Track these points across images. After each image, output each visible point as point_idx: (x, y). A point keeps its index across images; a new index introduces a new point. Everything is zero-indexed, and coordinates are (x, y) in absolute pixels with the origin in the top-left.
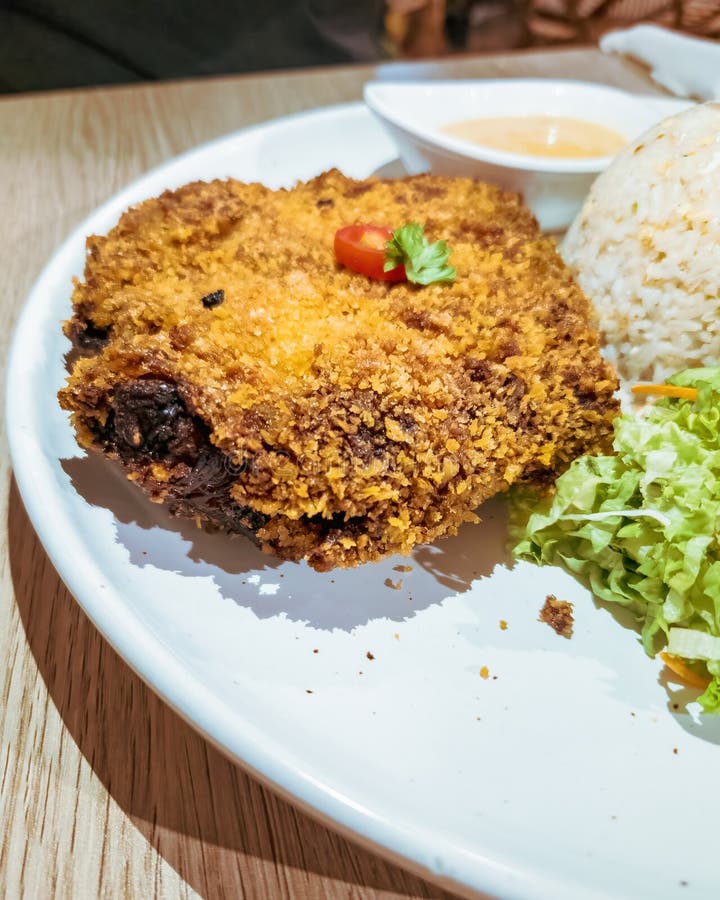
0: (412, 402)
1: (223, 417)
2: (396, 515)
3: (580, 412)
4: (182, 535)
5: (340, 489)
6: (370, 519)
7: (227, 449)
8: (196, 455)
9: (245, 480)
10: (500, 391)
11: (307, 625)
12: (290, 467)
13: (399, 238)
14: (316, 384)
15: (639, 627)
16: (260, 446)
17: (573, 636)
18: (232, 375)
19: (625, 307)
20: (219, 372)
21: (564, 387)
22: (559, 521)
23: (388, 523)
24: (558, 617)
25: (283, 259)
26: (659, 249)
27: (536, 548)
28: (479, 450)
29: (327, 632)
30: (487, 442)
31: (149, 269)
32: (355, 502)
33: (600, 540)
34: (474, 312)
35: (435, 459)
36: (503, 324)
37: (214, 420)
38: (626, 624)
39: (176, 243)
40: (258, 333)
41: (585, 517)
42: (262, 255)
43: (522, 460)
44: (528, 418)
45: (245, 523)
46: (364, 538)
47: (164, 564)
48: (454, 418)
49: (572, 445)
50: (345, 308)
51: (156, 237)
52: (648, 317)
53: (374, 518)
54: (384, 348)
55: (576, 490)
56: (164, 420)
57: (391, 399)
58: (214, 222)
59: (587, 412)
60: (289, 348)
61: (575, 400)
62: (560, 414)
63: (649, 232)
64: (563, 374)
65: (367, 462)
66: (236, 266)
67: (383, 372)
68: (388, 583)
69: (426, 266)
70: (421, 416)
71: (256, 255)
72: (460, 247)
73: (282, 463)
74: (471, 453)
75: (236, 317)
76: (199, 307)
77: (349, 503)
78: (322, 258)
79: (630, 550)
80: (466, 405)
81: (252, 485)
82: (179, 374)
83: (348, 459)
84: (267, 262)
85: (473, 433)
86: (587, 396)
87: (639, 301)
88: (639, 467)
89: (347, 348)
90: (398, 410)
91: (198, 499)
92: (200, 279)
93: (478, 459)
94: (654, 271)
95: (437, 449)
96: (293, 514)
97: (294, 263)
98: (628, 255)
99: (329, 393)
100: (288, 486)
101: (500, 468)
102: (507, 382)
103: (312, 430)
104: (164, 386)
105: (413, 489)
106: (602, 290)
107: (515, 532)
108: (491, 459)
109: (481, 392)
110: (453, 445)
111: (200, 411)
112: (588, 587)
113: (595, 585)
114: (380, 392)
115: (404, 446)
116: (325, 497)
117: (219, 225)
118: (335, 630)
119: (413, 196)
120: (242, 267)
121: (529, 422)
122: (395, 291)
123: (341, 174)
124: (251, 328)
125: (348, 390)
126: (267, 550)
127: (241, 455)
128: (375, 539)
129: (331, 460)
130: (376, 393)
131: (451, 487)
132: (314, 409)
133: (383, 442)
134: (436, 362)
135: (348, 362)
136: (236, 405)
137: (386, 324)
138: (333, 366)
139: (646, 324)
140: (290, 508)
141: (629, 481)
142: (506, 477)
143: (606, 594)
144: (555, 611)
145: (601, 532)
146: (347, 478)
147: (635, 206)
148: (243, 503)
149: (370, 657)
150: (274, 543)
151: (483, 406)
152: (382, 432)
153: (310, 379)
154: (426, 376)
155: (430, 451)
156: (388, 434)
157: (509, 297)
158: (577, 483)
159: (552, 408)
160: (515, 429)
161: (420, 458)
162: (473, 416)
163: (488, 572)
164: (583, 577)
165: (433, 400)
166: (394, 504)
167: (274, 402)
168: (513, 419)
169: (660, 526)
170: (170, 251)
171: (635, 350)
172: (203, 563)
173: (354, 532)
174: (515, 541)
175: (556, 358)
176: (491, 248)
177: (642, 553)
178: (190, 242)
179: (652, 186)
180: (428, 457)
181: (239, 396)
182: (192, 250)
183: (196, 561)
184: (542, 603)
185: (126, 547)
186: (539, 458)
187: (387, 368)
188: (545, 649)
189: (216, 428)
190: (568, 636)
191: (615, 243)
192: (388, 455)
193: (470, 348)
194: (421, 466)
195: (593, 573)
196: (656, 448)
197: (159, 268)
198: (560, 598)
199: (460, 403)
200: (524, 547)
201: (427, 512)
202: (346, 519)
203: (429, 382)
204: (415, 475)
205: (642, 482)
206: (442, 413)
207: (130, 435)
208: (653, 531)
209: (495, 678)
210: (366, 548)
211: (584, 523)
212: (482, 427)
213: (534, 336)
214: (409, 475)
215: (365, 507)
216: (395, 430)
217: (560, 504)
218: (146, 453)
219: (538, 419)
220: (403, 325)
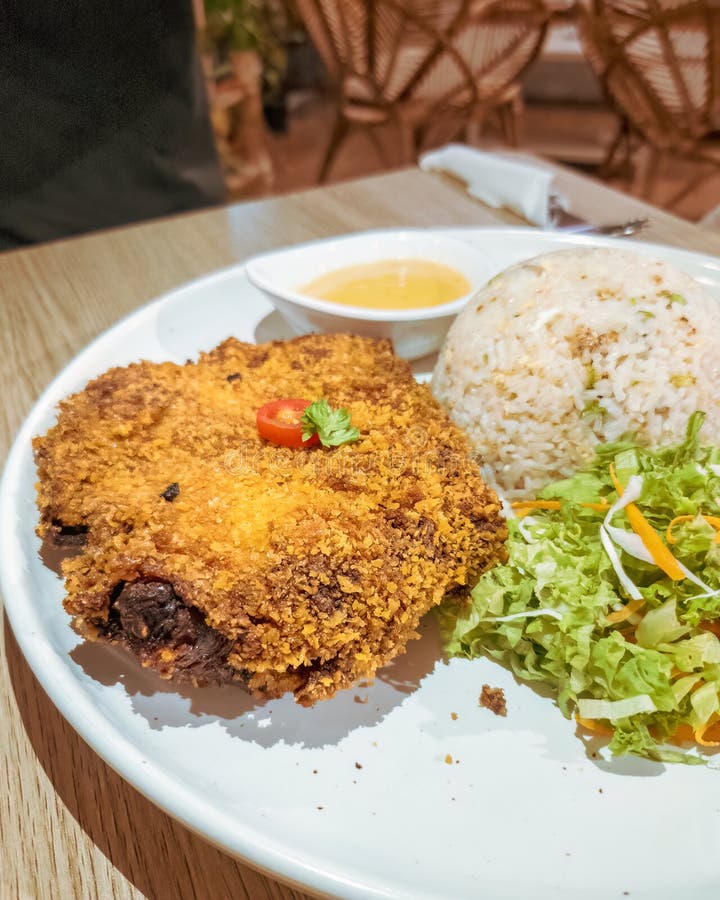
0: (354, 558)
1: (214, 605)
2: (360, 650)
3: (478, 535)
4: (180, 694)
5: (315, 642)
6: (341, 659)
7: (223, 629)
8: (195, 636)
9: (239, 650)
10: (417, 533)
11: (303, 748)
12: (273, 631)
13: (311, 414)
14: (278, 558)
15: (555, 696)
16: (249, 622)
17: (508, 714)
18: (210, 563)
19: (493, 436)
20: (200, 564)
21: (462, 516)
22: (481, 623)
23: (354, 659)
24: (493, 701)
25: (214, 439)
26: (511, 390)
27: (466, 647)
28: (411, 585)
29: (319, 750)
30: (417, 578)
31: (101, 466)
32: (327, 648)
33: (513, 636)
34: (382, 468)
35: (382, 602)
36: (406, 473)
37: (207, 607)
38: (543, 694)
39: (119, 438)
40: (220, 521)
41: (499, 619)
42: (196, 438)
43: (444, 584)
44: (441, 549)
45: (237, 678)
46: (339, 674)
47: (176, 723)
48: (388, 563)
49: (477, 562)
50: (279, 479)
51: (99, 433)
52: (512, 442)
53: (343, 657)
54: (322, 516)
55: (489, 601)
56: (166, 615)
57: (338, 558)
58: (148, 414)
59: (483, 534)
60: (246, 527)
61: (472, 526)
62: (463, 540)
63: (500, 377)
64: (459, 507)
65: (331, 614)
66: (175, 451)
67: (326, 537)
68: (357, 700)
69: (334, 428)
70: (364, 568)
71: (191, 440)
72: (355, 405)
73: (266, 630)
74: (407, 589)
75: (198, 509)
76: (163, 502)
77: (323, 651)
78: (246, 433)
79: (538, 640)
80: (394, 550)
81: (245, 653)
82: (172, 575)
83: (316, 614)
84: (202, 443)
85: (404, 573)
86: (480, 520)
87: (502, 430)
88: (531, 576)
89: (293, 521)
90: (345, 567)
91: (197, 667)
92: (149, 468)
93: (412, 592)
94: (510, 407)
95: (380, 592)
96: (281, 668)
97: (226, 443)
98: (488, 396)
99: (289, 563)
100: (274, 648)
101: (429, 594)
102: (420, 524)
103: (283, 598)
104: (162, 588)
105: (369, 626)
106: (472, 423)
107: (447, 636)
108: (422, 589)
109: (403, 536)
110: (392, 587)
111: (195, 603)
112: (510, 668)
113: (516, 669)
114: (328, 555)
115: (356, 596)
116: (304, 650)
117: (153, 416)
118: (325, 746)
119: (305, 359)
120: (181, 451)
121: (443, 553)
122: (314, 455)
123: (237, 342)
124: (212, 517)
125: (304, 559)
126: (258, 695)
127: (235, 632)
128: (346, 673)
129: (303, 619)
130: (324, 555)
131: (396, 619)
132: (282, 581)
133: (339, 595)
134: (364, 519)
135: (297, 534)
136: (220, 589)
137: (317, 491)
138: (286, 539)
139: (512, 448)
140: (278, 663)
141: (525, 587)
142: (434, 600)
143: (524, 674)
144: (491, 697)
145: (513, 629)
146: (319, 630)
147: (486, 357)
148: (239, 667)
149: (358, 767)
150: (262, 689)
151: (407, 548)
152: (337, 587)
153: (270, 554)
154: (360, 534)
155: (376, 595)
156: (342, 589)
157: (406, 446)
158: (488, 595)
159: (456, 537)
160: (433, 560)
161: (369, 602)
162: (402, 559)
163: (431, 670)
164: (505, 663)
165: (369, 554)
166: (356, 642)
167: (249, 581)
168: (431, 553)
169: (555, 620)
170: (114, 445)
171: (507, 468)
172: (204, 715)
173: (329, 671)
174: (446, 643)
175: (451, 494)
176: (381, 401)
177: (546, 641)
178: (131, 436)
179: (496, 341)
180: (375, 600)
181: (222, 582)
182: (135, 442)
183: (198, 715)
184: (479, 692)
185: (143, 715)
186: (456, 580)
187: (328, 532)
188: (489, 730)
189: (211, 614)
190: (504, 715)
191: (475, 386)
192: (345, 605)
193: (386, 498)
194: (371, 608)
195: (512, 659)
196: (540, 561)
197: (110, 463)
198: (493, 686)
199: (390, 551)
200: (454, 647)
201: (382, 642)
202: (322, 662)
203: (363, 537)
204: (369, 617)
205: (535, 588)
206: (379, 562)
207: (139, 631)
208: (550, 624)
209: (458, 762)
210: (341, 681)
211: (499, 625)
212: (410, 566)
213: (431, 478)
214: (364, 617)
215: (336, 651)
216: (347, 585)
217: (478, 611)
218: (153, 642)
219: (448, 549)
220: (330, 490)
